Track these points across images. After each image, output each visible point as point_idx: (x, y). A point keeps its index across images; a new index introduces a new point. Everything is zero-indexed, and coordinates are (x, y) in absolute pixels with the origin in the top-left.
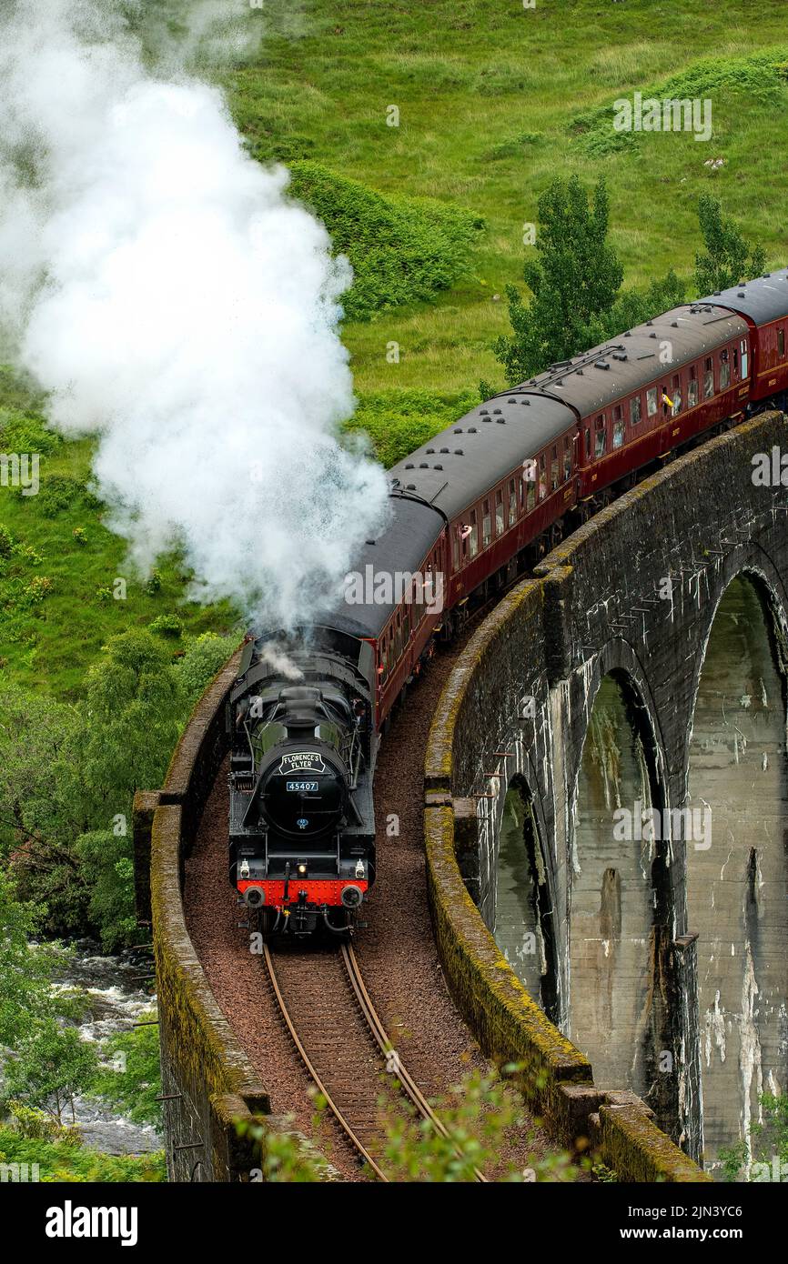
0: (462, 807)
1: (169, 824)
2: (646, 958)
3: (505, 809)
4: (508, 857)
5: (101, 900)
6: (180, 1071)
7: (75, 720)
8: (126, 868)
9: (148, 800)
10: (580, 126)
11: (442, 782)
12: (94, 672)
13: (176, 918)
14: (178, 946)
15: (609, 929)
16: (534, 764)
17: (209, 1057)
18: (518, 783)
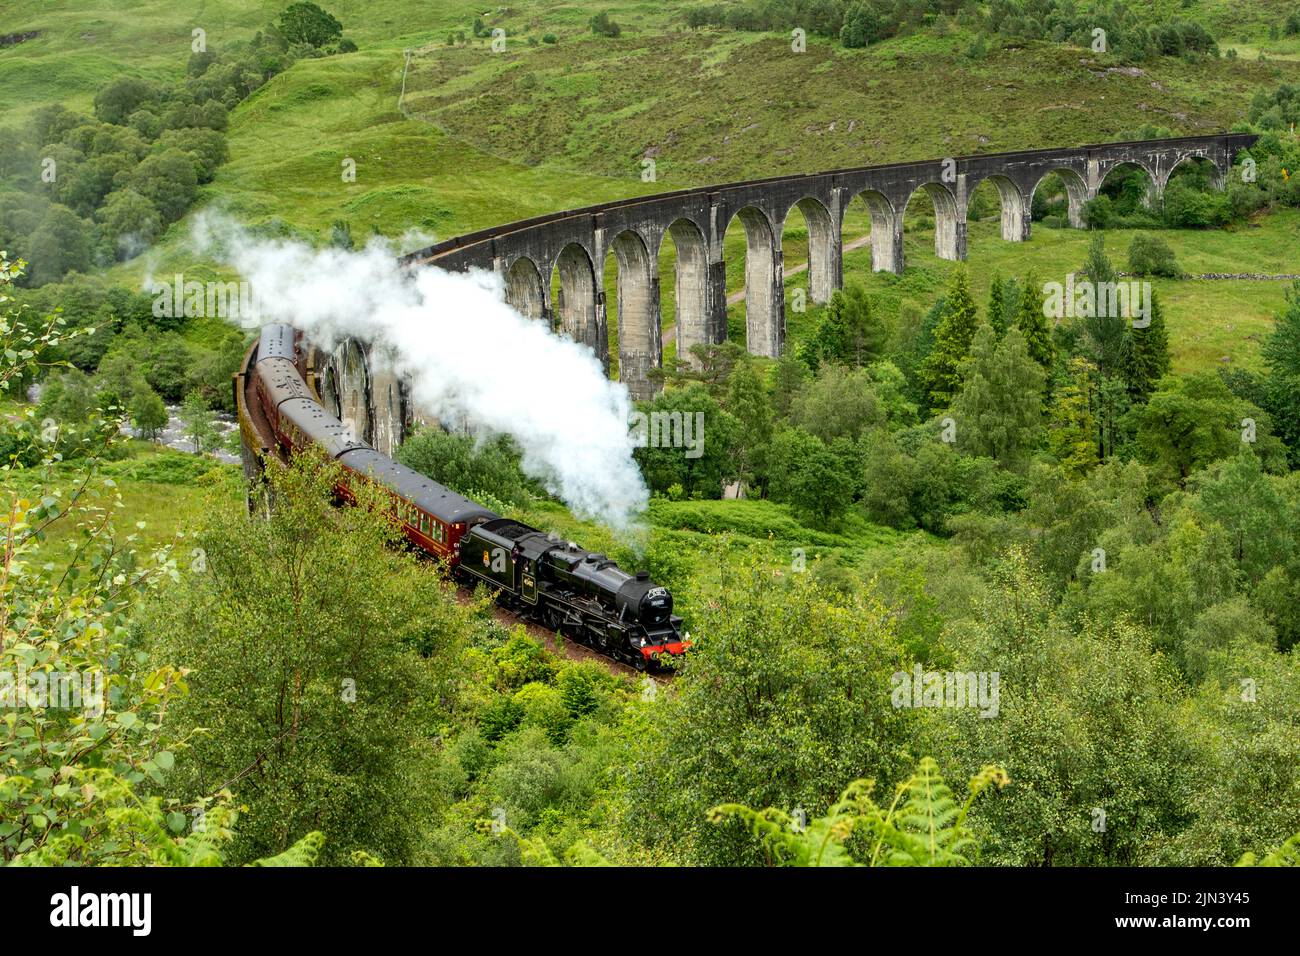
0: (316, 375)
1: (241, 381)
2: (364, 412)
3: (327, 375)
4: (328, 387)
5: (225, 400)
6: (245, 442)
7: (217, 355)
8: (231, 392)
9: (236, 375)
10: (343, 206)
11: (311, 369)
12: (222, 343)
13: (244, 404)
14: (244, 411)
15: (354, 405)
16: (335, 364)
17: (253, 439)
18: (330, 369)
